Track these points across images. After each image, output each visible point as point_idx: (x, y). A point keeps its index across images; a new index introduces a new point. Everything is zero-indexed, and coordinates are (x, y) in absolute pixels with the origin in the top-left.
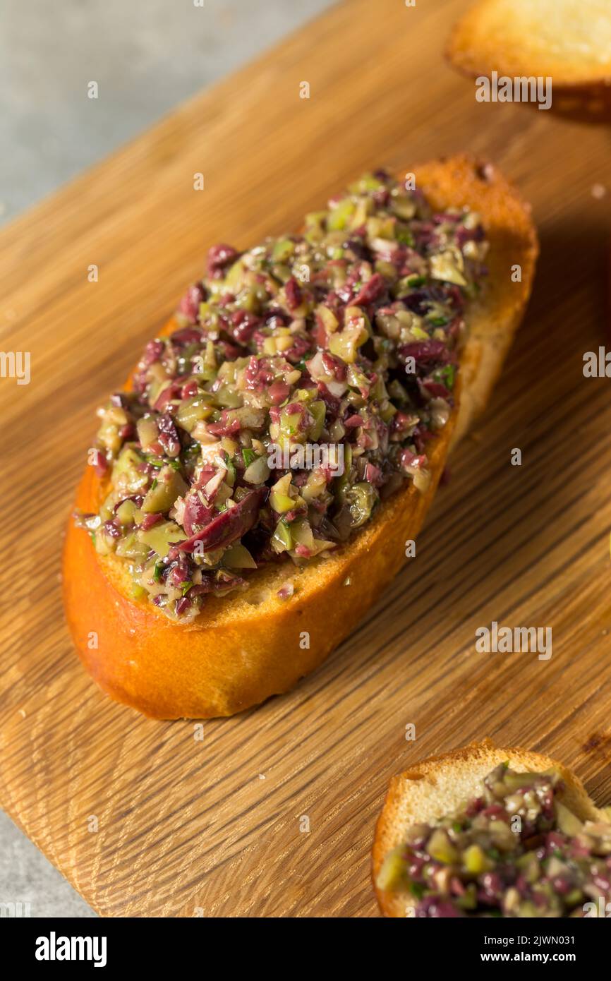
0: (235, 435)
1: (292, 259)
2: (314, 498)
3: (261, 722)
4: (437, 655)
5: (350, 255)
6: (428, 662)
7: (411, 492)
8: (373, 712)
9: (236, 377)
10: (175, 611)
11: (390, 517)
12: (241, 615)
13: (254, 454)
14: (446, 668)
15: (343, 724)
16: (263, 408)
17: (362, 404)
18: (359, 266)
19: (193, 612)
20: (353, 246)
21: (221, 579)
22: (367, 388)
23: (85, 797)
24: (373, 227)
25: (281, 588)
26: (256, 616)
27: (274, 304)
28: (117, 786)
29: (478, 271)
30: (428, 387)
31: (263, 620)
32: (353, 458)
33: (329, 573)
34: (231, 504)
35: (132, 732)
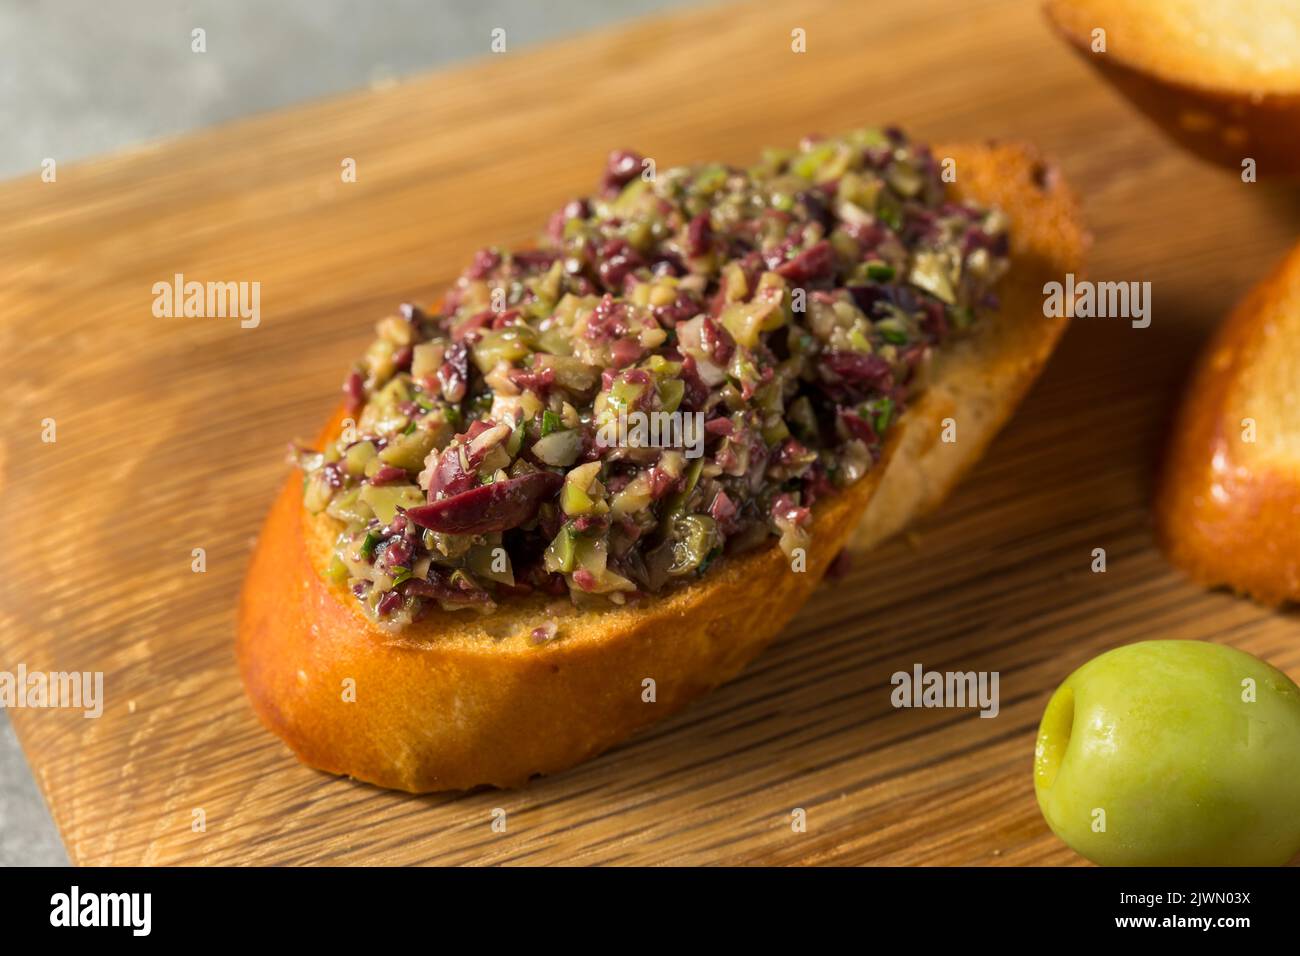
0: (545, 390)
1: (719, 196)
2: (627, 513)
3: (457, 818)
4: (743, 807)
5: (800, 210)
6: (727, 812)
7: (774, 557)
8: (621, 853)
9: (576, 318)
10: (377, 607)
11: (731, 580)
12: (470, 646)
13: (561, 423)
14: (749, 829)
15: (573, 856)
16: (595, 366)
17: (739, 405)
18: (804, 225)
19: (402, 617)
20: (810, 202)
21: (457, 583)
22: (754, 385)
23: (173, 843)
24: (849, 186)
25: (540, 627)
26: (490, 652)
27: (673, 246)
28: (223, 840)
29: (980, 295)
30: (848, 421)
31: (499, 661)
32: (701, 477)
33: (615, 626)
34: (500, 477)
35: (271, 776)
